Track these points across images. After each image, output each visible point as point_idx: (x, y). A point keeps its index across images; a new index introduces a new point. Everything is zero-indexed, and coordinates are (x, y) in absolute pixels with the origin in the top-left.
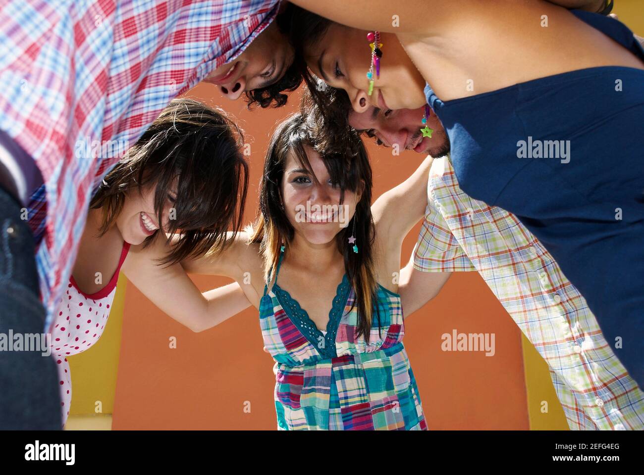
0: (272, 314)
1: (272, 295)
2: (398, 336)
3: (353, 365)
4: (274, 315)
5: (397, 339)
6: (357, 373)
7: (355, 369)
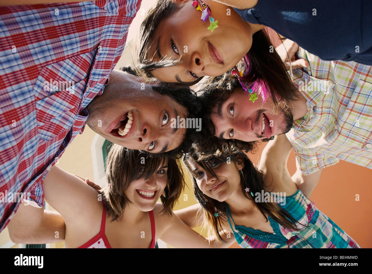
0: (243, 240)
1: (237, 231)
2: (312, 210)
3: (299, 240)
4: (244, 241)
5: (313, 211)
6: (304, 243)
7: (301, 242)
